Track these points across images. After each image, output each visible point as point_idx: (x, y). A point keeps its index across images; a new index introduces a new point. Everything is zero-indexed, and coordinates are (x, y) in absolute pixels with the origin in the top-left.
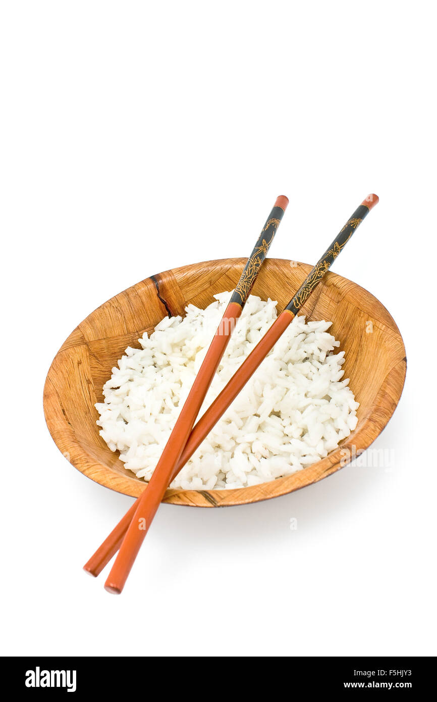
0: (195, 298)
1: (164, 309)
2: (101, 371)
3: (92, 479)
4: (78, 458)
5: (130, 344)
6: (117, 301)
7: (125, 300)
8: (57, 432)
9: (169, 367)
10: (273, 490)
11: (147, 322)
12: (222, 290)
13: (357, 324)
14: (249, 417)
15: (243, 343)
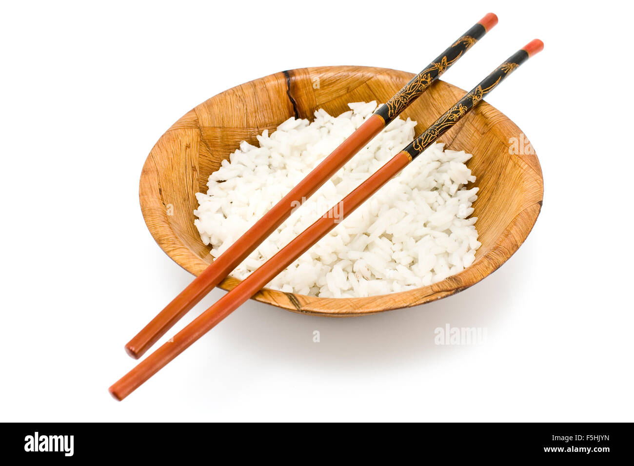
0: (328, 103)
1: (292, 109)
2: (210, 161)
3: (175, 262)
4: (166, 238)
5: (247, 140)
6: (242, 90)
7: (252, 90)
8: (149, 210)
9: (284, 171)
10: (364, 305)
11: (271, 119)
12: (359, 99)
13: (499, 160)
14: (358, 235)
15: (370, 160)
